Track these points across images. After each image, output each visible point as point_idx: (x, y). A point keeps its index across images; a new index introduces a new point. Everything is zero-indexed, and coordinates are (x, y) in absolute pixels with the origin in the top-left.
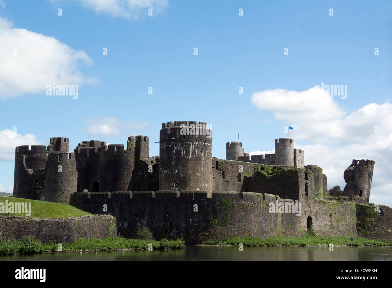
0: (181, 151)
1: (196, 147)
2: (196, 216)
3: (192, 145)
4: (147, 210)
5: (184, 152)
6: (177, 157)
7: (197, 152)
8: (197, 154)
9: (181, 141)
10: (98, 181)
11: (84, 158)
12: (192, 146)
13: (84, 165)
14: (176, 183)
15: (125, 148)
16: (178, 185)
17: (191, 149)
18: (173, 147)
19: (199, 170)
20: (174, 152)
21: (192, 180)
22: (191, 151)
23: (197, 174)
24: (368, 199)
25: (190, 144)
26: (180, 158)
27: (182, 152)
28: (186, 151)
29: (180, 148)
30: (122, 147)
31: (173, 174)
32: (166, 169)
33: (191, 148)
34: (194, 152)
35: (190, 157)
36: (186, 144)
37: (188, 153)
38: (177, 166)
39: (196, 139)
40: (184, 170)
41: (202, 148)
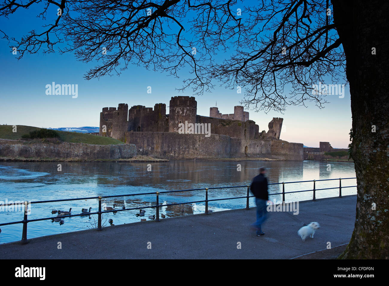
0: (180, 111)
1: (187, 110)
2: (184, 145)
3: (186, 108)
4: (160, 141)
7: (188, 112)
9: (180, 106)
10: (140, 126)
11: (133, 114)
13: (133, 117)
15: (153, 110)
16: (178, 129)
17: (185, 111)
18: (176, 109)
20: (176, 112)
22: (185, 112)
24: (279, 138)
25: (184, 108)
26: (179, 115)
28: (182, 111)
30: (152, 108)
31: (175, 124)
32: (172, 121)
34: (186, 112)
35: (184, 115)
36: (182, 108)
37: (183, 112)
38: (178, 119)
39: (188, 105)
40: (181, 122)
41: (191, 110)
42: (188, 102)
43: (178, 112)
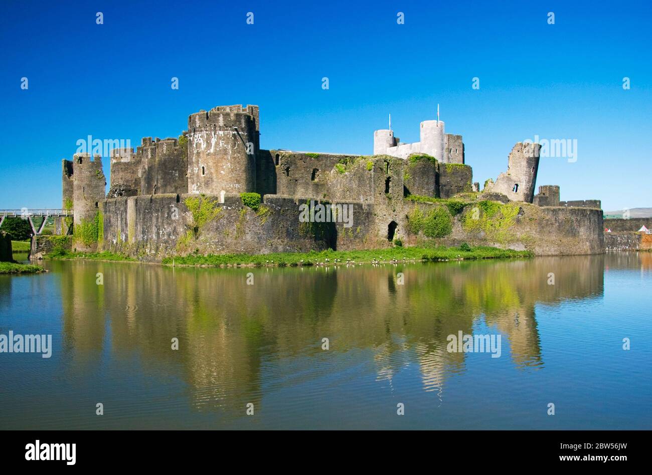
1: (220, 138)
3: (215, 135)
5: (205, 145)
6: (198, 151)
7: (221, 144)
8: (221, 146)
9: (201, 131)
12: (215, 137)
14: (197, 185)
16: (200, 186)
17: (213, 141)
19: (225, 167)
20: (195, 146)
21: (215, 180)
22: (213, 143)
23: (222, 172)
25: (211, 134)
26: (200, 153)
27: (202, 144)
28: (207, 142)
29: (200, 140)
31: (193, 174)
32: (189, 168)
33: (213, 139)
34: (217, 144)
35: (212, 150)
36: (207, 134)
37: (209, 145)
38: (198, 162)
39: (220, 127)
40: (205, 168)
41: (228, 138)
42: (221, 119)
43: (198, 145)
